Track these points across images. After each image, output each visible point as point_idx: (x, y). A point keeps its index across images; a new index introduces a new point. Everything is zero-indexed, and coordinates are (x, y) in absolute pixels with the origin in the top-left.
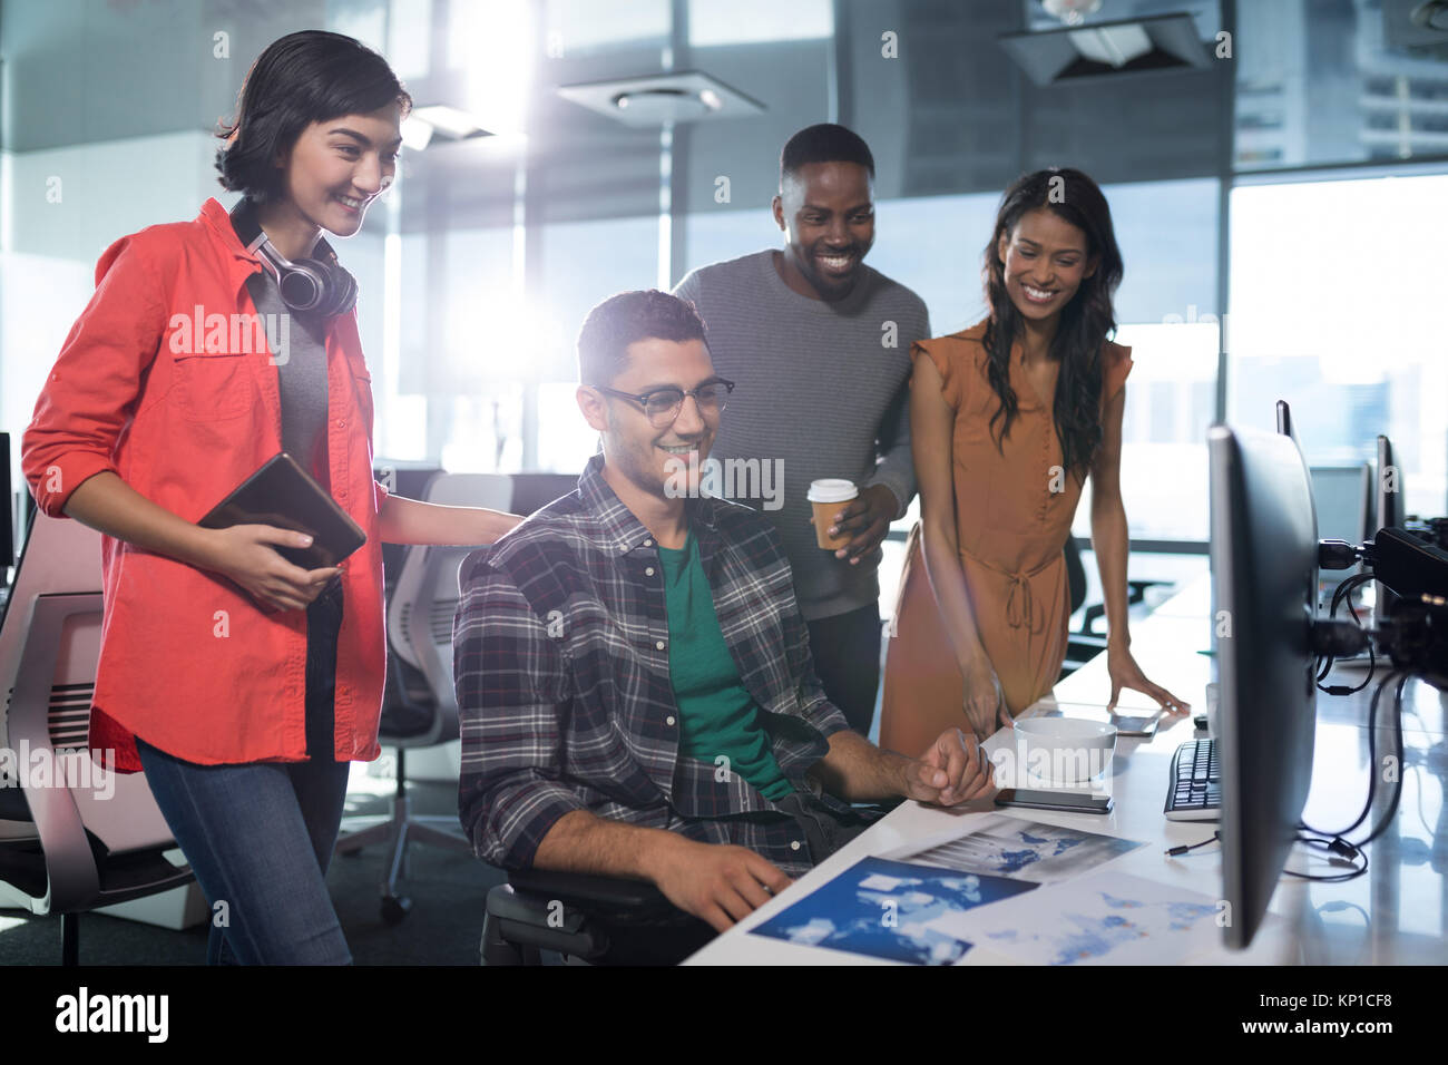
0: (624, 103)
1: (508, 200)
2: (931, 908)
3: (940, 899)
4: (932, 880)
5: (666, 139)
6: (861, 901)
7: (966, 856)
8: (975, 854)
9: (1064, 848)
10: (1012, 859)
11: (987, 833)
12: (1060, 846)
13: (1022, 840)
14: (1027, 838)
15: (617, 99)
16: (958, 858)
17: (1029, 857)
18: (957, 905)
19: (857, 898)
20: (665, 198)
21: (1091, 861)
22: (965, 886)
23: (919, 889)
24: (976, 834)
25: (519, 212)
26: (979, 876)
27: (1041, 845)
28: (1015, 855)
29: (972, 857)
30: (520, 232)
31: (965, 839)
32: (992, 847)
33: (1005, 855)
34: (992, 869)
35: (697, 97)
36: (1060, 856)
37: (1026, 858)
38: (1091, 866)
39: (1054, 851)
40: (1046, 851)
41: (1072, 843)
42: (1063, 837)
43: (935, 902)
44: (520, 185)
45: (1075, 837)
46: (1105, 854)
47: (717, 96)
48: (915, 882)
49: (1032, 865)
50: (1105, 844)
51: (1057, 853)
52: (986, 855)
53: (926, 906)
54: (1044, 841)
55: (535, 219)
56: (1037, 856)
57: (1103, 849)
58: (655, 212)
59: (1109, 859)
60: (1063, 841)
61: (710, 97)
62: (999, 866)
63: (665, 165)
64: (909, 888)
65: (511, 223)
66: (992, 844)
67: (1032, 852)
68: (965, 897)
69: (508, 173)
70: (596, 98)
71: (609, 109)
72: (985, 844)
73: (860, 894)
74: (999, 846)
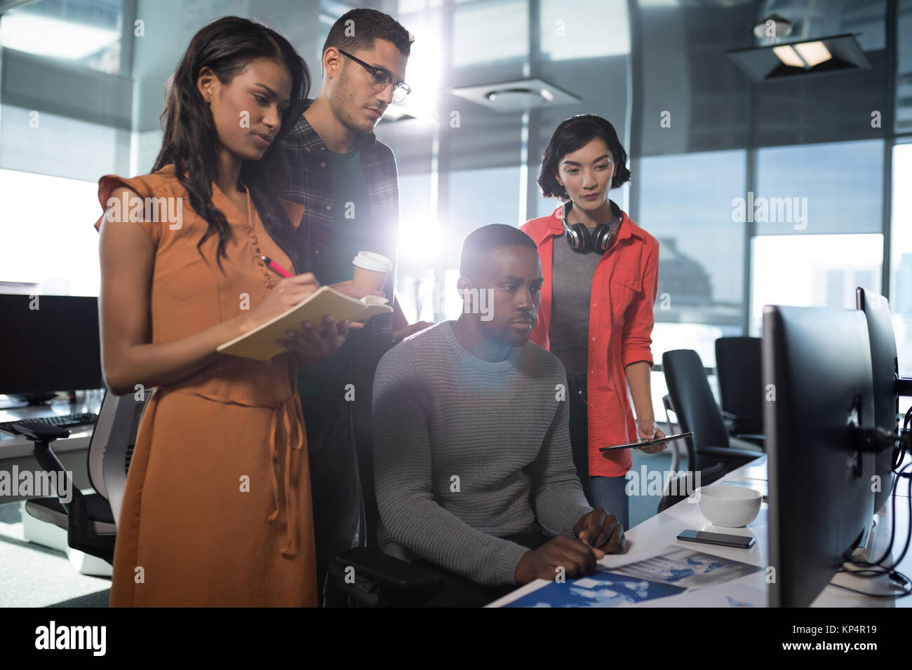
0: (493, 97)
1: (428, 157)
2: (615, 600)
3: (621, 595)
4: (619, 583)
5: (525, 119)
6: (571, 593)
7: (647, 571)
8: (653, 569)
9: (712, 569)
10: (676, 574)
11: (666, 557)
12: (710, 567)
13: (686, 563)
14: (690, 561)
15: (488, 95)
16: (641, 571)
17: (688, 573)
18: (631, 599)
19: (569, 591)
20: (524, 155)
21: (727, 577)
22: (639, 588)
23: (609, 588)
24: (659, 558)
25: (435, 164)
26: (649, 582)
27: (698, 566)
28: (679, 571)
29: (651, 571)
30: (435, 176)
31: (651, 560)
32: (666, 566)
33: (672, 571)
34: (662, 579)
35: (539, 94)
36: (707, 574)
37: (685, 574)
38: (726, 581)
39: (705, 570)
40: (700, 570)
41: (718, 566)
42: (714, 562)
43: (618, 596)
44: (436, 147)
45: (721, 562)
46: (738, 574)
47: (551, 92)
48: (608, 583)
49: (688, 578)
50: (740, 567)
51: (707, 571)
52: (660, 570)
53: (612, 598)
54: (701, 563)
55: (444, 169)
56: (693, 572)
57: (738, 570)
58: (518, 164)
59: (739, 576)
60: (713, 564)
61: (547, 93)
62: (666, 578)
63: (525, 135)
64: (603, 587)
65: (429, 171)
66: (666, 564)
67: (690, 570)
68: (637, 594)
69: (428, 140)
70: (475, 94)
71: (484, 102)
72: (662, 564)
73: (572, 589)
74: (669, 566)
